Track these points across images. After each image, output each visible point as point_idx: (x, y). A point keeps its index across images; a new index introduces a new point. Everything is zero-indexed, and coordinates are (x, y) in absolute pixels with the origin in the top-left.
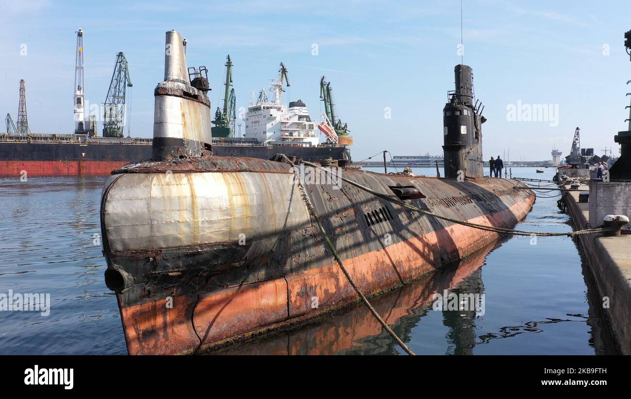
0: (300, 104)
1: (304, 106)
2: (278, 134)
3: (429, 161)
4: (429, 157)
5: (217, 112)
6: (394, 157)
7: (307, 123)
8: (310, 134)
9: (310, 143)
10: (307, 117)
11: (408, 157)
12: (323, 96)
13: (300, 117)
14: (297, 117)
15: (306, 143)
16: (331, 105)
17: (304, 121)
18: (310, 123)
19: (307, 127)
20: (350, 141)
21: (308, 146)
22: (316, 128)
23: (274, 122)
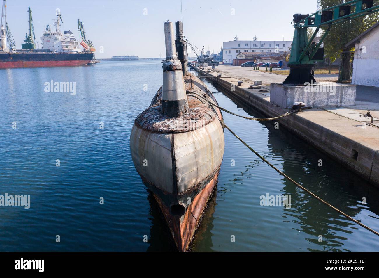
0: (69, 32)
1: (72, 33)
2: (60, 47)
3: (128, 58)
4: (128, 56)
5: (26, 36)
6: (113, 56)
7: (75, 42)
8: (76, 47)
9: (77, 51)
10: (74, 39)
11: (119, 56)
12: (79, 28)
13: (71, 39)
14: (69, 39)
15: (75, 51)
16: (83, 32)
17: (73, 41)
18: (76, 42)
19: (75, 44)
20: (94, 50)
21: (76, 53)
22: (79, 44)
23: (58, 41)
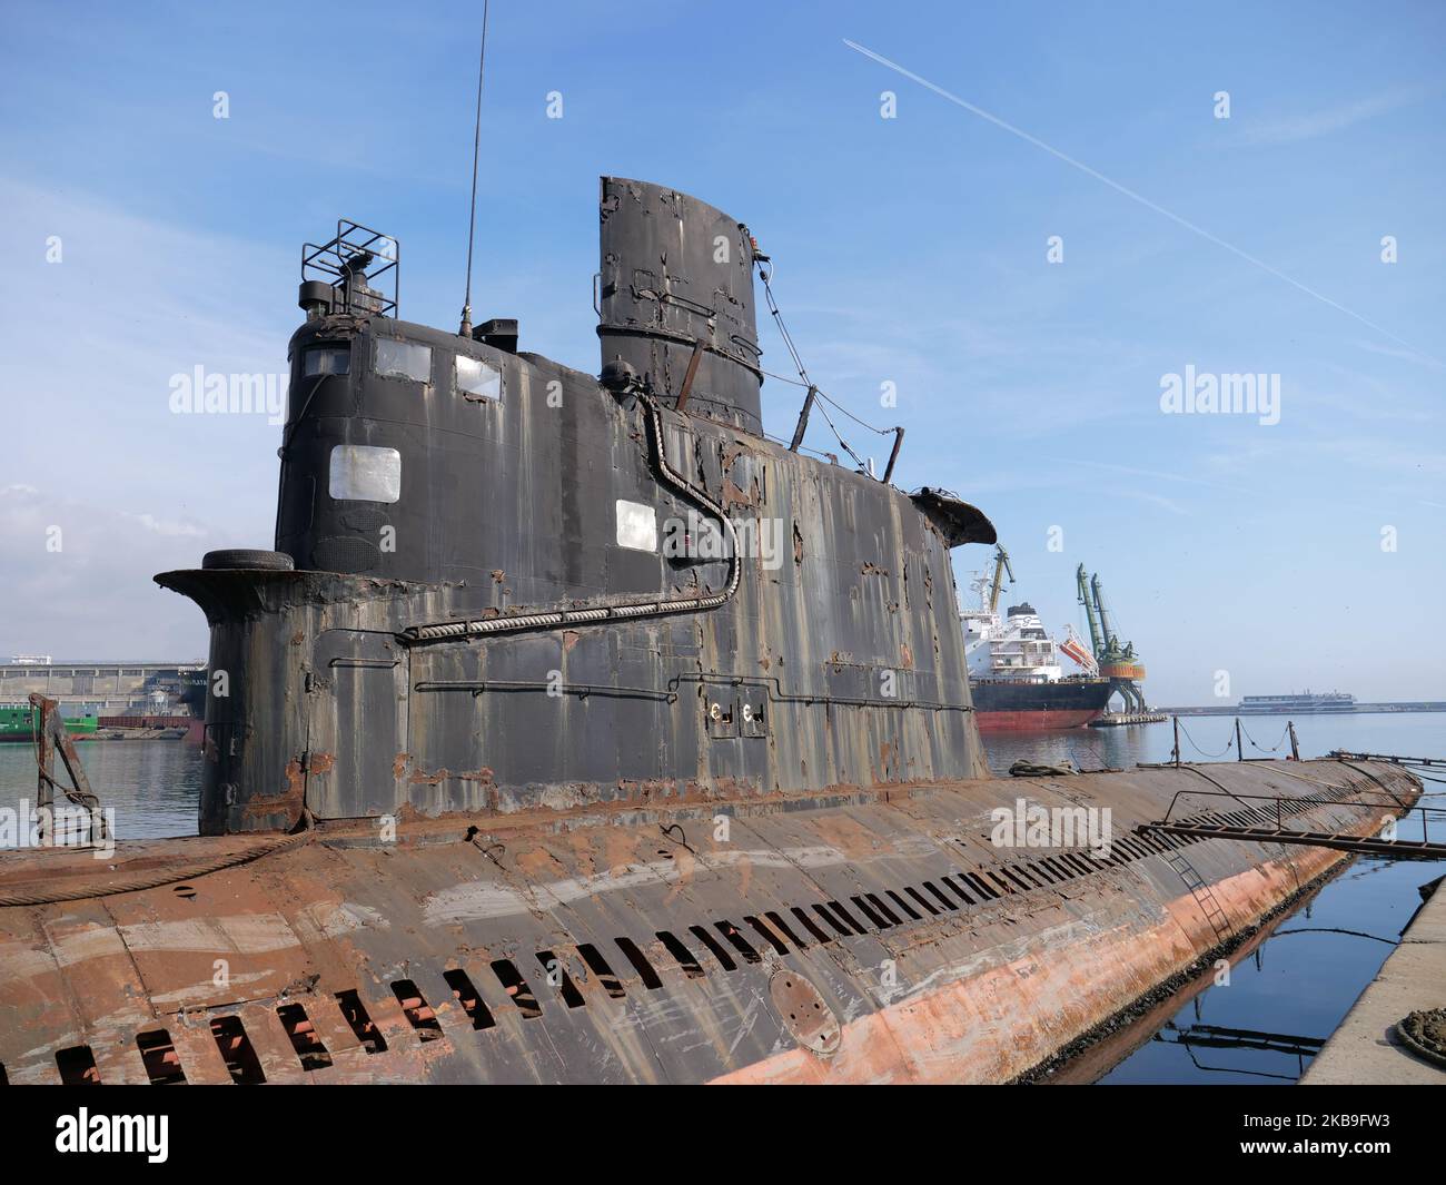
0: (1026, 610)
1: (1032, 612)
2: (985, 663)
3: (1309, 704)
4: (1309, 698)
6: (1245, 698)
7: (1039, 642)
8: (1045, 661)
9: (1044, 677)
10: (1040, 631)
11: (1270, 698)
12: (1082, 596)
13: (1025, 632)
14: (1018, 632)
15: (1037, 676)
16: (1101, 611)
17: (1032, 640)
18: (1044, 641)
19: (1039, 650)
20: (1138, 672)
21: (1040, 681)
22: (1055, 650)
23: (979, 643)
